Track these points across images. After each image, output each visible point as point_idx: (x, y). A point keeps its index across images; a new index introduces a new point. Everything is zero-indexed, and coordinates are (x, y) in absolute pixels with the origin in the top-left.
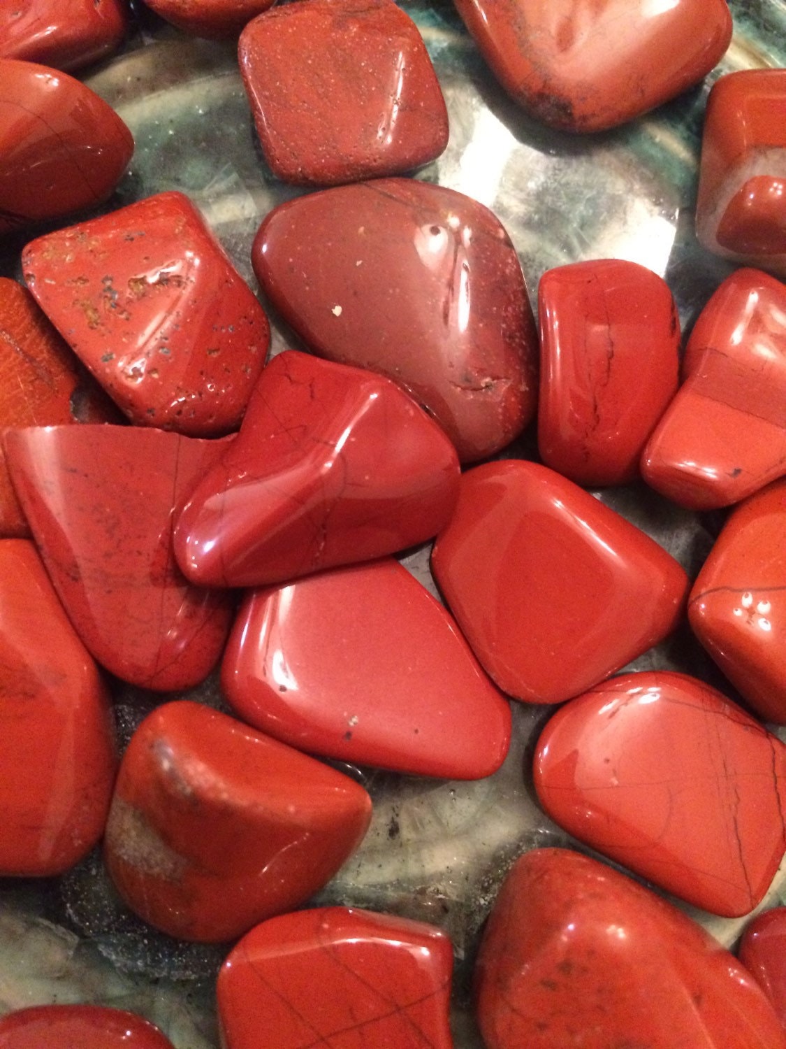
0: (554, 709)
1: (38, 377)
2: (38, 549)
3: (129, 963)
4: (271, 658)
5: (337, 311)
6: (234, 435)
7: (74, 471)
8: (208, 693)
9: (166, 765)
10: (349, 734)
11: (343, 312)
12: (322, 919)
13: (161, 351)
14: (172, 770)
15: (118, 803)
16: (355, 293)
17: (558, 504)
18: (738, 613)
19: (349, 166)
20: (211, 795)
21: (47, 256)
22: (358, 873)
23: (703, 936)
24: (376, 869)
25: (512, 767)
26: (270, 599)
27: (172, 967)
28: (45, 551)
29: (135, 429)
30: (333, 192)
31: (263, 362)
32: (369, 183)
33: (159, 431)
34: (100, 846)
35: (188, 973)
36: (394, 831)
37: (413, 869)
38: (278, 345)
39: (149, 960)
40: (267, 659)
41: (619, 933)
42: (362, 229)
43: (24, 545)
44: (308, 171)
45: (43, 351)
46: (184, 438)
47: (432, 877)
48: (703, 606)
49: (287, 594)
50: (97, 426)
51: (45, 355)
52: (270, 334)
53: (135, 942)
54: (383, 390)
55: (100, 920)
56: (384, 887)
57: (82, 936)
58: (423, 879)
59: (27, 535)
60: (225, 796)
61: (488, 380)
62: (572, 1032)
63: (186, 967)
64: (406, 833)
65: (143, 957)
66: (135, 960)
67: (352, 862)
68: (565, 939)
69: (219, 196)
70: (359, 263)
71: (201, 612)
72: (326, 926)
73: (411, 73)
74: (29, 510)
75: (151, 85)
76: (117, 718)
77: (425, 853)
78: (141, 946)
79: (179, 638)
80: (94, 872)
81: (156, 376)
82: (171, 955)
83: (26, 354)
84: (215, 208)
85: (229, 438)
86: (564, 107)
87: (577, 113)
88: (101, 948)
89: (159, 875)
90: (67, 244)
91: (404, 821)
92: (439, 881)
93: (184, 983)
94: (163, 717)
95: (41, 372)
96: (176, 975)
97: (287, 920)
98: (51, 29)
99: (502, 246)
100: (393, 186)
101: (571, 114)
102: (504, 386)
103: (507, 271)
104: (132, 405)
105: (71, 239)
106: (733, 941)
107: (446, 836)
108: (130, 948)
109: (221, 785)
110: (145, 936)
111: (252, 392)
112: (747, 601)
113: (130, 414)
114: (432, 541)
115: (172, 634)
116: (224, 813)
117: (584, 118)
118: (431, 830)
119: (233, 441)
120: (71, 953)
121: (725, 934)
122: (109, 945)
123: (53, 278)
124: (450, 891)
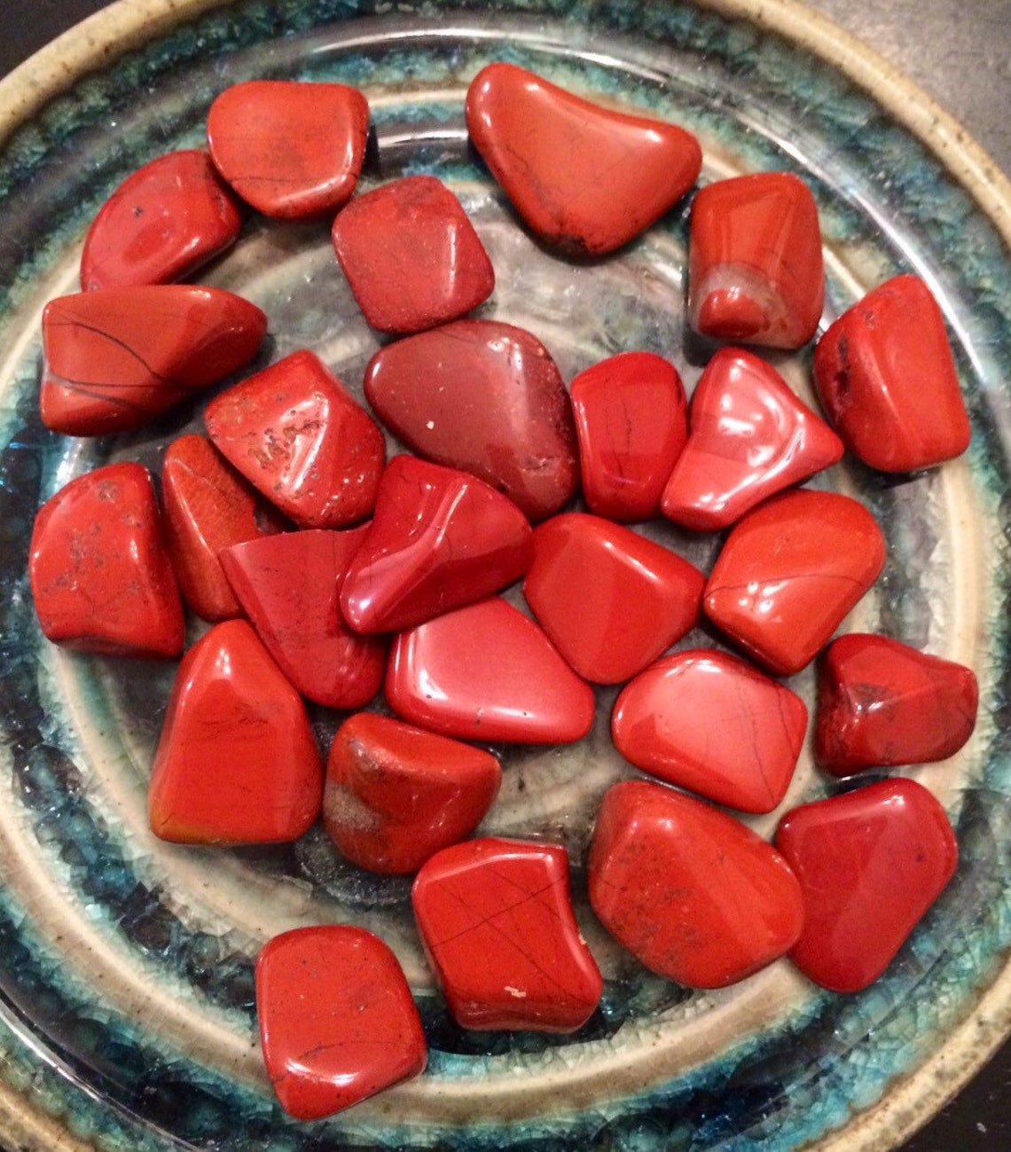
0: (622, 686)
1: (231, 506)
2: (253, 625)
3: (350, 897)
4: (418, 678)
5: (431, 425)
6: (370, 523)
7: (268, 569)
8: (378, 707)
9: (360, 753)
10: (478, 722)
11: (435, 426)
12: (476, 845)
13: (313, 476)
14: (364, 755)
15: (329, 786)
16: (442, 411)
17: (608, 545)
18: (744, 602)
19: (425, 320)
20: (392, 767)
21: (224, 418)
22: (500, 818)
23: (747, 833)
24: (512, 814)
25: (601, 731)
26: (412, 636)
27: (379, 896)
28: (258, 626)
29: (303, 533)
30: (416, 338)
31: (383, 464)
32: (442, 328)
33: (319, 531)
34: (320, 819)
35: (391, 899)
36: (522, 786)
37: (538, 810)
38: (392, 450)
39: (363, 894)
40: (416, 678)
41: (668, 824)
42: (440, 365)
43: (242, 621)
44: (396, 326)
45: (230, 486)
46: (336, 533)
47: (553, 815)
48: (713, 601)
49: (423, 630)
50: (279, 536)
51: (232, 488)
52: (385, 442)
53: (352, 883)
54: (470, 483)
55: (326, 871)
56: (519, 825)
57: (315, 883)
58: (548, 817)
59: (241, 614)
60: (400, 767)
61: (544, 460)
62: (642, 889)
63: (389, 896)
64: (531, 787)
65: (359, 892)
66: (354, 895)
67: (495, 809)
68: (632, 832)
69: (332, 340)
70: (441, 389)
71: (365, 652)
72: (479, 849)
73: (461, 245)
74: (244, 599)
75: (270, 261)
76: (317, 732)
77: (546, 799)
78: (356, 885)
79: (349, 672)
80: (317, 839)
81: (311, 494)
82: (377, 889)
83: (220, 490)
84: (330, 350)
85: (366, 526)
86: (580, 242)
87: (588, 244)
88: (329, 890)
89: (364, 829)
90: (236, 408)
91: (528, 779)
92: (558, 817)
93: (389, 907)
94: (352, 724)
95: (233, 501)
96: (384, 902)
97: (453, 849)
98: (195, 242)
99: (543, 360)
100: (459, 327)
101: (584, 246)
102: (557, 463)
103: (548, 379)
104: (298, 516)
105: (238, 404)
106: (772, 833)
107: (558, 786)
108: (349, 888)
109: (397, 761)
110: (358, 878)
111: (377, 490)
112: (753, 588)
113: (298, 522)
114: (521, 579)
115: (344, 670)
116: (402, 778)
117: (595, 247)
118: (549, 782)
119: (371, 526)
120: (309, 896)
121: (764, 829)
122: (334, 887)
123: (232, 436)
124: (568, 821)
